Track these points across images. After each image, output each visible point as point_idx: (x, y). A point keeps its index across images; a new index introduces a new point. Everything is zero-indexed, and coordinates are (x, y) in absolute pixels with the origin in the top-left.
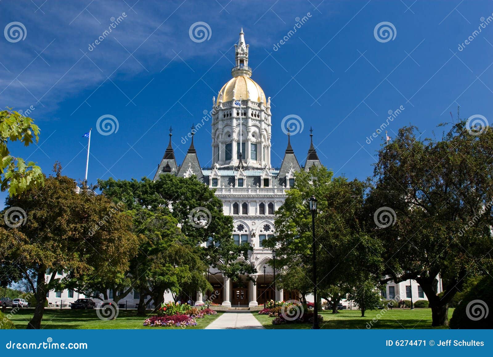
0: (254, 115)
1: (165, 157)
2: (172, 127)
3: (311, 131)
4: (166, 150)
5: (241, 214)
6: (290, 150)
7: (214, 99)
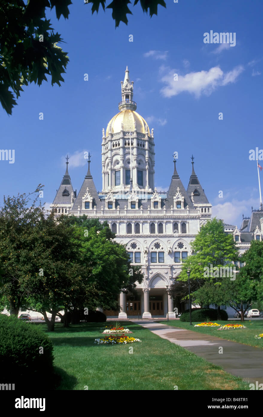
0: (140, 145)
1: (63, 183)
2: (68, 156)
3: (193, 158)
4: (63, 177)
5: (133, 233)
6: (176, 176)
7: (104, 130)
